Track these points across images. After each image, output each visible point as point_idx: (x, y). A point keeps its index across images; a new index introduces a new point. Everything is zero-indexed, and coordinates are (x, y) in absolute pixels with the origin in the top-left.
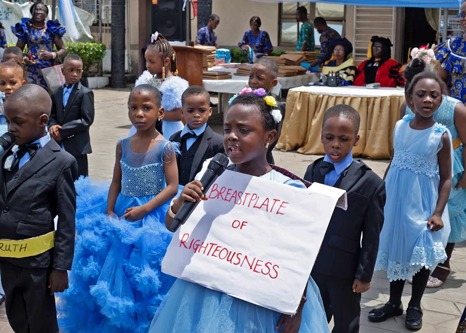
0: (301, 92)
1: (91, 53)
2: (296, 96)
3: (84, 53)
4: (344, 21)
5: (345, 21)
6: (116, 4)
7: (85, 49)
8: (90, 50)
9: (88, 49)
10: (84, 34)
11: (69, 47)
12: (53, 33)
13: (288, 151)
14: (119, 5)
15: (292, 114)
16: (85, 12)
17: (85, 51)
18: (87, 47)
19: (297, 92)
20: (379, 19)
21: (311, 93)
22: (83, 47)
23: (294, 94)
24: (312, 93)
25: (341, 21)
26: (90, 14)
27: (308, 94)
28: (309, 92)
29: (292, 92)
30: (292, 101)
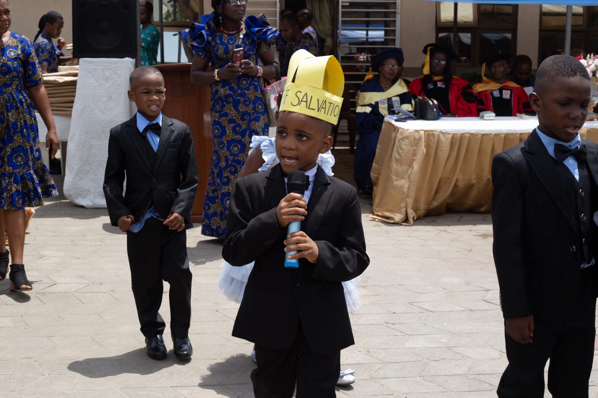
0: (425, 131)
2: (417, 137)
12: (255, 38)
13: (413, 224)
19: (417, 131)
21: (441, 132)
23: (414, 135)
24: (443, 132)
27: (437, 133)
28: (438, 130)
29: (410, 132)
30: (412, 146)
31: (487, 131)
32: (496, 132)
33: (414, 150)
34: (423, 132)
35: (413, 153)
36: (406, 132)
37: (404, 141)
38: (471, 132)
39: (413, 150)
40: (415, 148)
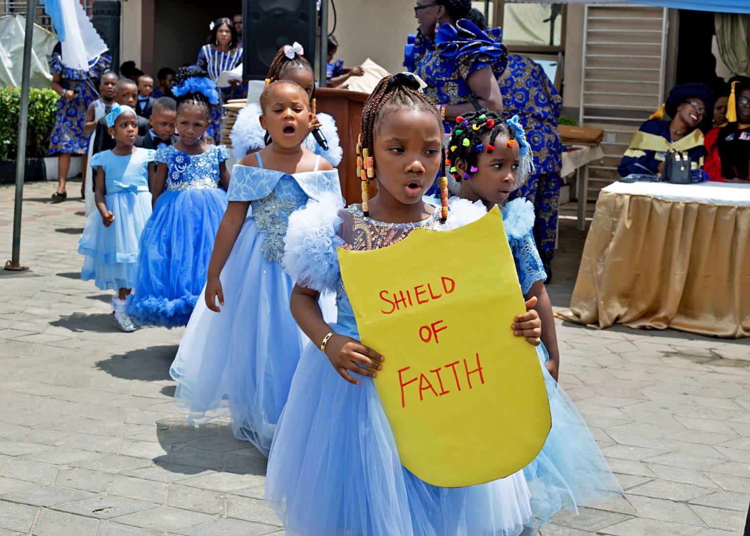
0: (632, 196)
1: (53, 110)
2: (619, 204)
3: (40, 109)
4: (560, 54)
5: (563, 54)
6: (102, 12)
7: (43, 100)
8: (51, 104)
9: (48, 100)
10: (37, 71)
11: (13, 97)
13: (606, 328)
14: (109, 16)
15: (612, 245)
16: (39, 28)
17: (42, 106)
18: (47, 98)
19: (621, 195)
20: (633, 50)
21: (655, 199)
22: (40, 96)
23: (615, 201)
25: (556, 53)
26: (49, 32)
27: (649, 199)
28: (651, 196)
29: (609, 196)
30: (612, 216)
31: (726, 202)
32: (740, 205)
33: (614, 222)
34: (628, 197)
35: (613, 227)
36: (604, 195)
37: (600, 209)
38: (701, 203)
39: (611, 223)
40: (615, 219)
